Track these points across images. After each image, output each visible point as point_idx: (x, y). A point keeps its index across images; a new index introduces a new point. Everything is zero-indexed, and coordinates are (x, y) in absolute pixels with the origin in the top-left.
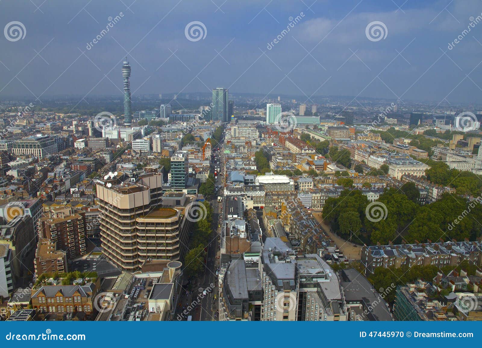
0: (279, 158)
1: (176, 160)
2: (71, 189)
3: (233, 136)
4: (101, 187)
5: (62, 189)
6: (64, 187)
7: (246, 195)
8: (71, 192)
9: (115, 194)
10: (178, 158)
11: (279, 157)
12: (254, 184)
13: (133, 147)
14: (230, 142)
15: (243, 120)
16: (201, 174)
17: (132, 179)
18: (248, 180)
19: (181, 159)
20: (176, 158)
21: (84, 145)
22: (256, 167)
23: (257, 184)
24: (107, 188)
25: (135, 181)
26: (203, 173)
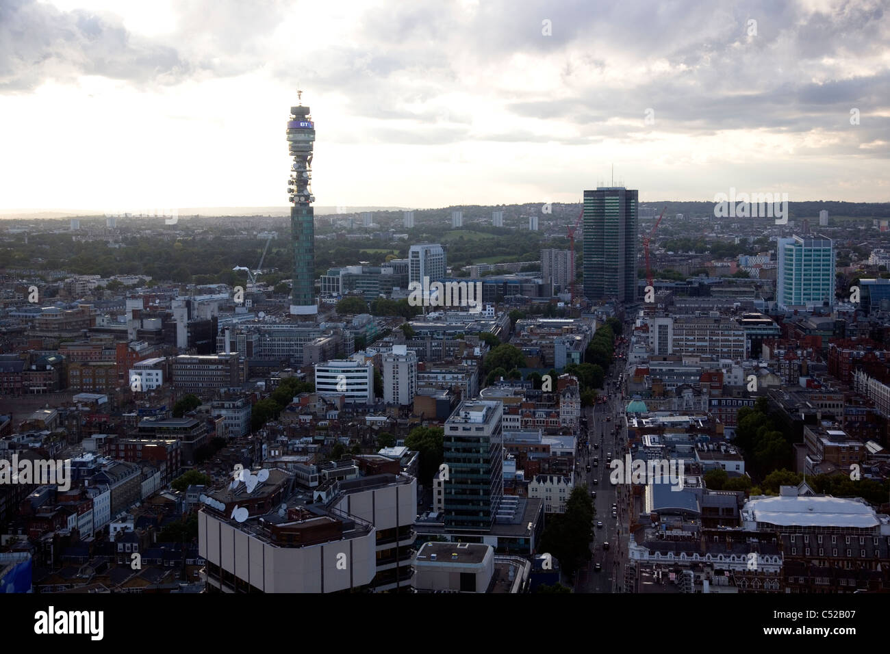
0: (831, 432)
1: (460, 433)
2: (112, 526)
3: (657, 352)
4: (213, 522)
5: (83, 525)
6: (90, 517)
7: (711, 566)
8: (112, 534)
9: (257, 544)
10: (468, 426)
11: (830, 429)
12: (737, 528)
13: (318, 386)
14: (647, 371)
15: (691, 295)
16: (545, 481)
17: (316, 494)
18: (716, 510)
19: (478, 429)
20: (460, 427)
21: (160, 377)
22: (742, 464)
23: (751, 527)
24: (235, 524)
25: (325, 500)
26: (551, 480)
